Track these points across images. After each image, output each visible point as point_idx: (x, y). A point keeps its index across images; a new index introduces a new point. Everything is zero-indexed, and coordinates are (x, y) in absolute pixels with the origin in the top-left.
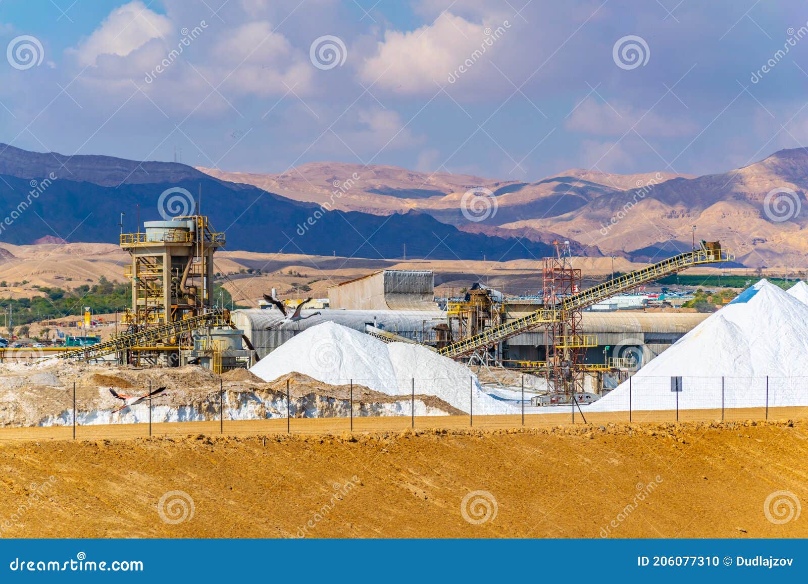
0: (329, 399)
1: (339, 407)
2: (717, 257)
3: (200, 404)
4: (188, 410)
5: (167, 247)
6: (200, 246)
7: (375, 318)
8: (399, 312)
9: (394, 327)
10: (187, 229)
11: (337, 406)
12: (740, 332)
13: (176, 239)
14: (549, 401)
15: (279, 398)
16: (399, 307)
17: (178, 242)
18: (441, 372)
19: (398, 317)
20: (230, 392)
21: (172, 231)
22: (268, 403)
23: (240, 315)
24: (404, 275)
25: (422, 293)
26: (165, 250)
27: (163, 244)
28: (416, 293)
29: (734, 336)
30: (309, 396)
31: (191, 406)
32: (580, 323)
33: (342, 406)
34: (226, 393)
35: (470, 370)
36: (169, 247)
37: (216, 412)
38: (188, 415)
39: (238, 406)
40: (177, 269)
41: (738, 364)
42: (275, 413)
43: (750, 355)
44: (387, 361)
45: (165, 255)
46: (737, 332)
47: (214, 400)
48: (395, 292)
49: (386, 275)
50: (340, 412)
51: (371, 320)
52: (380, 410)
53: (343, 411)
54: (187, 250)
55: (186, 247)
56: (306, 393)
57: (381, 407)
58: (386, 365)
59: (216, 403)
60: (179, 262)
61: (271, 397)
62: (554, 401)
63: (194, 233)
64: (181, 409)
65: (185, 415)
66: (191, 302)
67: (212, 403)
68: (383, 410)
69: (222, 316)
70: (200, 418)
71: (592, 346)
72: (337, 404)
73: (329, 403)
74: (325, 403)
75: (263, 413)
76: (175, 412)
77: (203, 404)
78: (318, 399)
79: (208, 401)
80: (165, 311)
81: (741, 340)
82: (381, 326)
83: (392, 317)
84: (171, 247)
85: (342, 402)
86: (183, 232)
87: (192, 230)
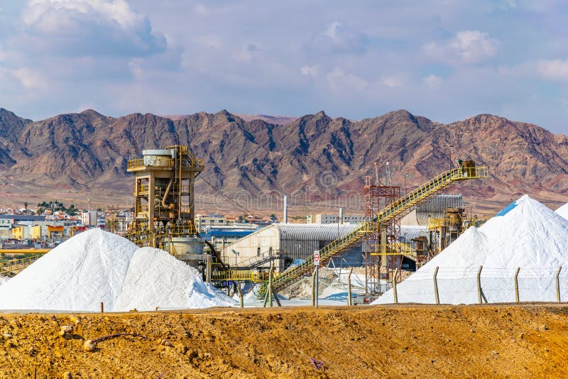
5: (151, 171)
6: (178, 170)
10: (170, 156)
13: (157, 165)
14: (363, 301)
17: (159, 167)
26: (150, 173)
40: (160, 188)
45: (149, 176)
48: (426, 211)
54: (168, 173)
60: (162, 183)
62: (367, 302)
63: (174, 160)
66: (171, 215)
80: (149, 223)
84: (155, 171)
86: (166, 159)
87: (173, 157)
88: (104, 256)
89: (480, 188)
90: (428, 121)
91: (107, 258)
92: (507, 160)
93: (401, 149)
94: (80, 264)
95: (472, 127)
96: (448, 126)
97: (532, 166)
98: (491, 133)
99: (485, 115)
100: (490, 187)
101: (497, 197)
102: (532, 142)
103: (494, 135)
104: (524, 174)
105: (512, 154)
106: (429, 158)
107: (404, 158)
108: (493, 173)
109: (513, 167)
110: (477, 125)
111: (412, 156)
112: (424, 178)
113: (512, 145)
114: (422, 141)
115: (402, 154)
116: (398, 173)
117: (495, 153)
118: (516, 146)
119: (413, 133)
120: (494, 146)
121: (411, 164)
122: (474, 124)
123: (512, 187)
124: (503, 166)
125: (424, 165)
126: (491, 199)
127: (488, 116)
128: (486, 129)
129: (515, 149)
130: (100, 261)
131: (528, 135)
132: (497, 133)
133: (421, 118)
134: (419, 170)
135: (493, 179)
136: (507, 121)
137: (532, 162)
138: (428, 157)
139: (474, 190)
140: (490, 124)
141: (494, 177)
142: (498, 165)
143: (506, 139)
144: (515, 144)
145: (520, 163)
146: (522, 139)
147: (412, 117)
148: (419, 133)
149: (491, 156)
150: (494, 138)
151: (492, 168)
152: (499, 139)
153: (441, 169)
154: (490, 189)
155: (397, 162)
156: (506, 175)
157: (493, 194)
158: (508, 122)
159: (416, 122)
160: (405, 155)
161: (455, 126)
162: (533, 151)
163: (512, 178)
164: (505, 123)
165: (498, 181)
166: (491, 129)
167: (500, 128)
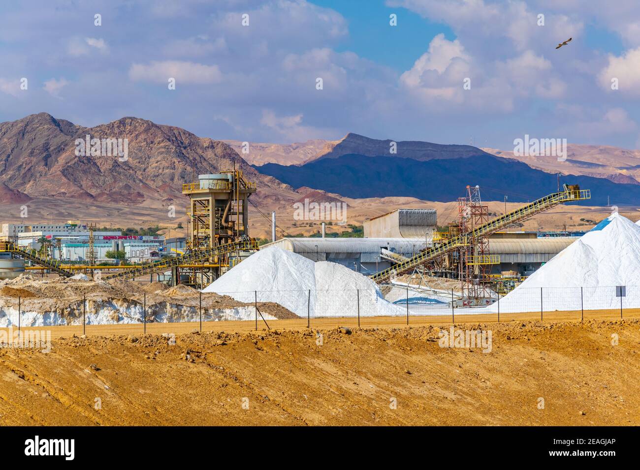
0: (178, 306)
1: (187, 312)
2: (576, 197)
3: (63, 310)
4: (52, 315)
5: (212, 193)
6: (236, 192)
7: (388, 244)
8: (407, 239)
9: (402, 251)
10: (228, 180)
11: (185, 311)
12: (593, 253)
13: (218, 188)
14: (462, 304)
15: (133, 306)
16: (409, 236)
17: (219, 189)
18: (351, 284)
19: (406, 243)
20: (90, 301)
21: (215, 182)
22: (122, 309)
23: (286, 241)
24: (414, 213)
25: (427, 226)
26: (211, 195)
27: (208, 191)
28: (423, 225)
29: (587, 256)
30: (160, 303)
31: (55, 312)
32: (487, 247)
33: (189, 311)
34: (87, 301)
35: (375, 282)
36: (212, 192)
37: (76, 316)
38: (52, 319)
39: (96, 311)
40: (220, 209)
41: (587, 277)
42: (127, 317)
43: (597, 269)
44: (311, 275)
45: (210, 198)
46: (590, 253)
47: (75, 307)
48: (407, 225)
49: (400, 213)
50: (187, 315)
51: (385, 245)
52: (222, 315)
53: (190, 315)
54: (227, 195)
55: (226, 193)
56: (158, 301)
57: (223, 312)
58: (310, 278)
59: (77, 309)
60: (221, 204)
61: (125, 305)
62: (465, 304)
63: (232, 183)
64: (46, 314)
65: (50, 318)
66: (230, 233)
67: (74, 309)
68: (224, 314)
69: (249, 243)
70: (63, 321)
71: (496, 263)
72: (185, 310)
73: (178, 310)
74: (175, 309)
75: (116, 317)
76: (41, 316)
77: (65, 310)
78: (168, 306)
79: (70, 307)
80: (211, 239)
81: (593, 258)
82: (392, 250)
83: (401, 243)
84: (215, 193)
85: (189, 309)
86: (224, 182)
87: (230, 181)
88: (292, 270)
89: (129, 194)
90: (71, 124)
91: (296, 271)
92: (155, 165)
93: (44, 154)
94: (275, 277)
95: (116, 131)
96: (92, 129)
97: (180, 170)
98: (137, 136)
99: (130, 118)
100: (139, 193)
101: (147, 203)
102: (179, 146)
103: (139, 139)
104: (172, 179)
105: (159, 158)
106: (75, 163)
107: (48, 163)
108: (140, 177)
109: (160, 171)
110: (122, 128)
111: (56, 160)
112: (71, 183)
113: (159, 149)
114: (66, 145)
115: (46, 159)
116: (43, 179)
117: (141, 158)
118: (163, 150)
119: (55, 136)
120: (140, 151)
121: (57, 168)
122: (119, 127)
123: (161, 192)
124: (151, 170)
125: (71, 170)
126: (141, 205)
127: (133, 119)
128: (131, 132)
129: (162, 153)
130: (290, 274)
131: (174, 139)
132: (143, 136)
133: (63, 121)
134: (65, 176)
135: (141, 184)
136: (152, 123)
137: (180, 166)
138: (73, 162)
139: (123, 196)
140: (135, 127)
141: (142, 182)
142: (145, 170)
143: (152, 142)
144: (162, 147)
145: (168, 168)
146: (168, 143)
147: (54, 120)
148: (62, 138)
149: (138, 160)
150: (140, 142)
151: (139, 173)
152: (145, 143)
153: (88, 174)
154: (140, 195)
155: (41, 168)
156: (154, 180)
157: (142, 199)
158: (153, 125)
159: (59, 125)
160: (49, 160)
161: (99, 129)
162: (181, 156)
163: (161, 184)
164: (151, 127)
165: (146, 186)
166: (137, 133)
167: (146, 130)
